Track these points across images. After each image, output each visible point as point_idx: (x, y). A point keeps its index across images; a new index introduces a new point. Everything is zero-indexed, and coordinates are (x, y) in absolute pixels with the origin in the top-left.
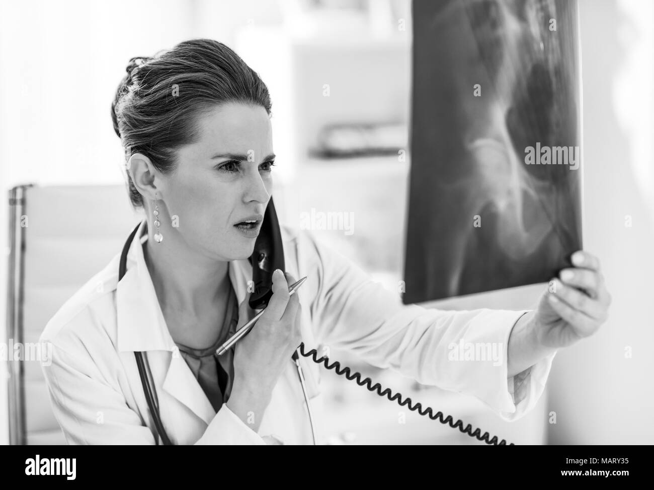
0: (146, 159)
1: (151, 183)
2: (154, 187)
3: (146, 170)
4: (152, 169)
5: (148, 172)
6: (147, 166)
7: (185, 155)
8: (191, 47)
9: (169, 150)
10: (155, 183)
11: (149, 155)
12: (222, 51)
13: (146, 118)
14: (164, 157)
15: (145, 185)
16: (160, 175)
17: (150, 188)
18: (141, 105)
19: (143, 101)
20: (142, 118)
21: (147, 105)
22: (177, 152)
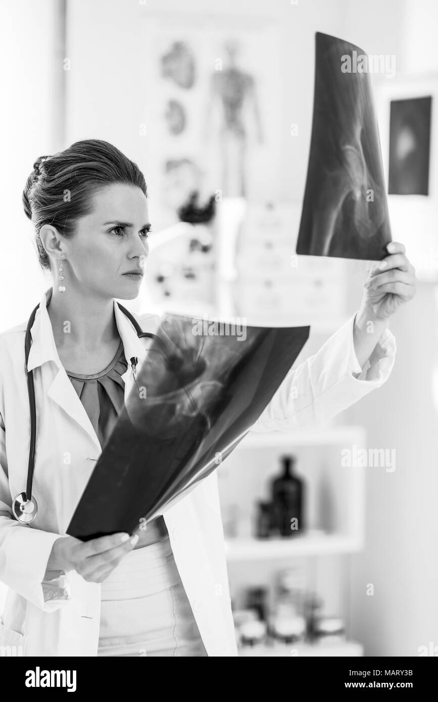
0: (54, 229)
1: (57, 247)
2: (60, 250)
3: (53, 237)
4: (58, 235)
5: (55, 239)
6: (54, 233)
7: (83, 224)
10: (61, 247)
11: (55, 226)
13: (52, 197)
14: (67, 226)
15: (53, 249)
16: (65, 240)
17: (57, 251)
18: (49, 188)
19: (50, 185)
20: (49, 197)
21: (53, 187)
22: (77, 221)
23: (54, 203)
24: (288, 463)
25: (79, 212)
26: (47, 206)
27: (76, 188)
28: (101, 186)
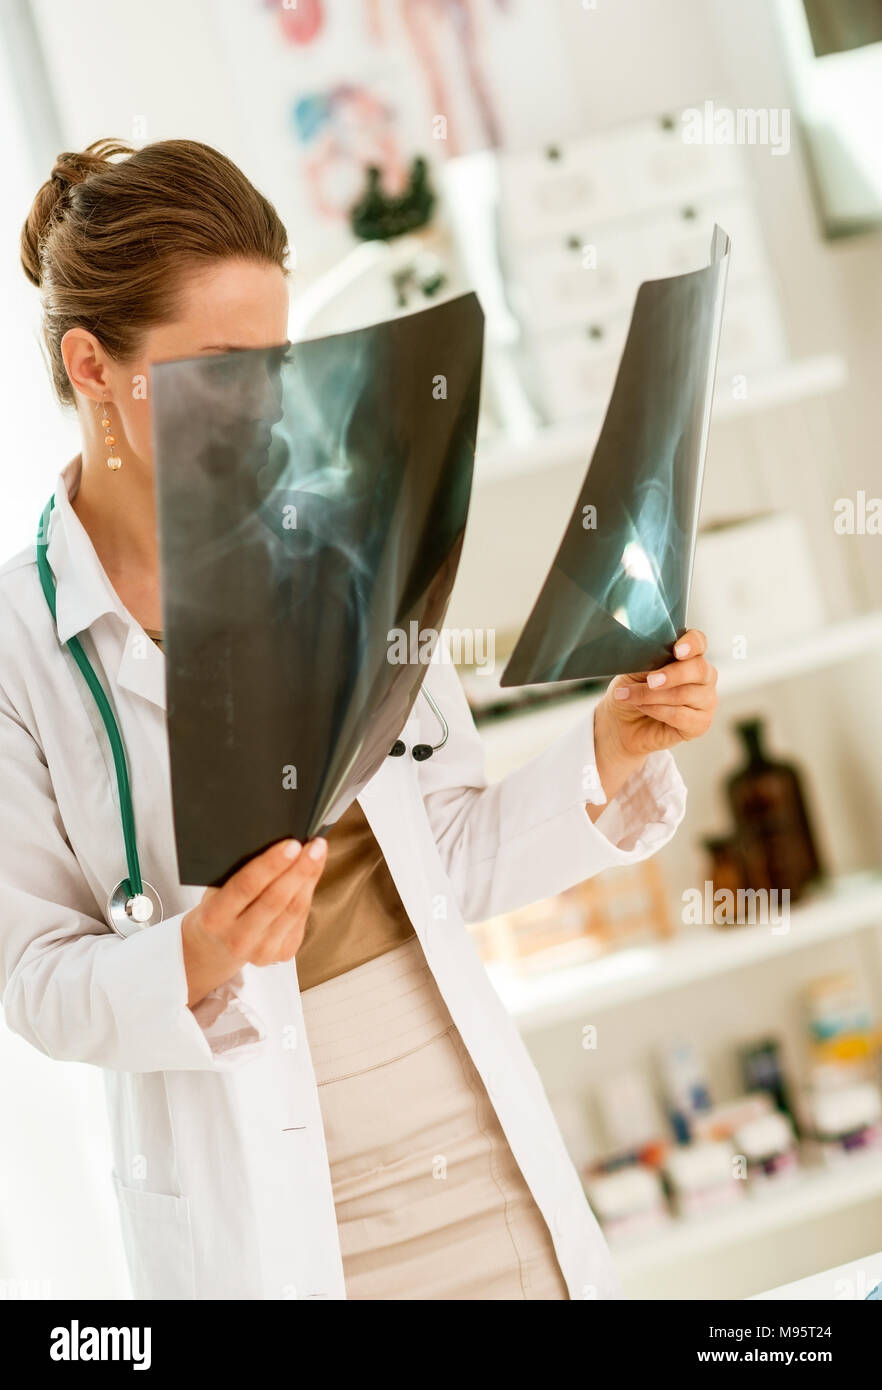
0: (92, 339)
1: (96, 374)
2: (101, 382)
3: (88, 354)
4: (99, 353)
5: (91, 359)
6: (91, 348)
7: (157, 341)
8: (172, 164)
9: (132, 329)
10: (104, 377)
11: (97, 334)
12: (218, 172)
13: (96, 273)
14: (122, 339)
15: (87, 377)
16: (115, 366)
17: (93, 383)
18: (91, 251)
19: (93, 245)
20: (89, 271)
21: (99, 252)
22: (144, 333)
23: (100, 287)
24: (750, 733)
25: (152, 317)
26: (84, 288)
27: (146, 266)
28: (202, 266)
